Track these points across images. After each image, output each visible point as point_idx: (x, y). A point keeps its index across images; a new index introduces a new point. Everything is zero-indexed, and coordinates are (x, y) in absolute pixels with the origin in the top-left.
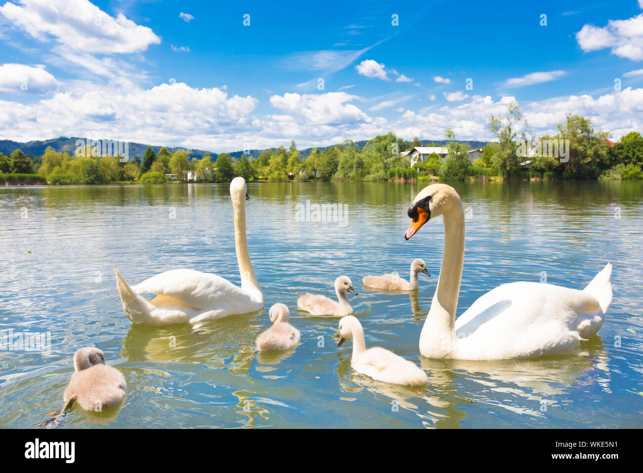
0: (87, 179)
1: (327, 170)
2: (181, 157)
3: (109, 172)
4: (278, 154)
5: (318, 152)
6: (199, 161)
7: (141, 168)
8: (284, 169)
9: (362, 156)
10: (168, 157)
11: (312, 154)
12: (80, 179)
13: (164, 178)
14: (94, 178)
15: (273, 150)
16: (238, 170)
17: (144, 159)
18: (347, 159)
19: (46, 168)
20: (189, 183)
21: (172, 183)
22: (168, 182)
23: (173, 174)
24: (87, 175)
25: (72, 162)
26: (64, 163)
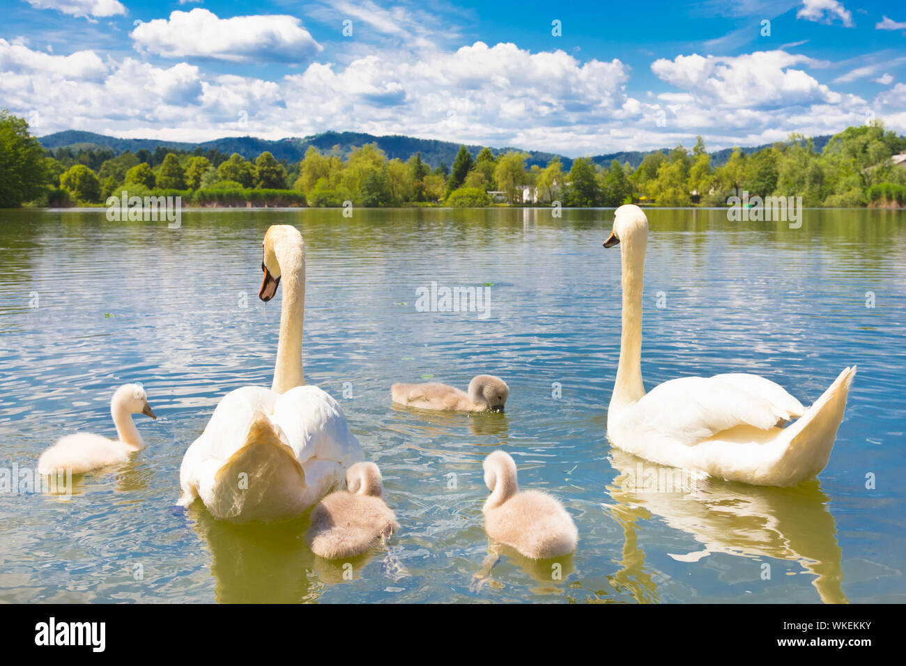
0: (366, 198)
1: (758, 187)
2: (514, 164)
3: (400, 187)
4: (672, 158)
5: (742, 155)
6: (542, 169)
7: (450, 181)
8: (684, 185)
9: (822, 162)
10: (492, 164)
11: (732, 158)
12: (357, 199)
13: (485, 198)
14: (377, 197)
15: (666, 151)
16: (605, 186)
17: (455, 167)
18: (795, 167)
19: (307, 181)
20: (526, 207)
21: (499, 207)
22: (491, 204)
23: (500, 192)
24: (366, 192)
25: (344, 172)
26: (333, 173)
